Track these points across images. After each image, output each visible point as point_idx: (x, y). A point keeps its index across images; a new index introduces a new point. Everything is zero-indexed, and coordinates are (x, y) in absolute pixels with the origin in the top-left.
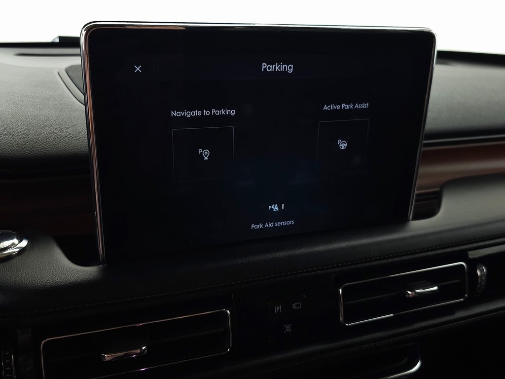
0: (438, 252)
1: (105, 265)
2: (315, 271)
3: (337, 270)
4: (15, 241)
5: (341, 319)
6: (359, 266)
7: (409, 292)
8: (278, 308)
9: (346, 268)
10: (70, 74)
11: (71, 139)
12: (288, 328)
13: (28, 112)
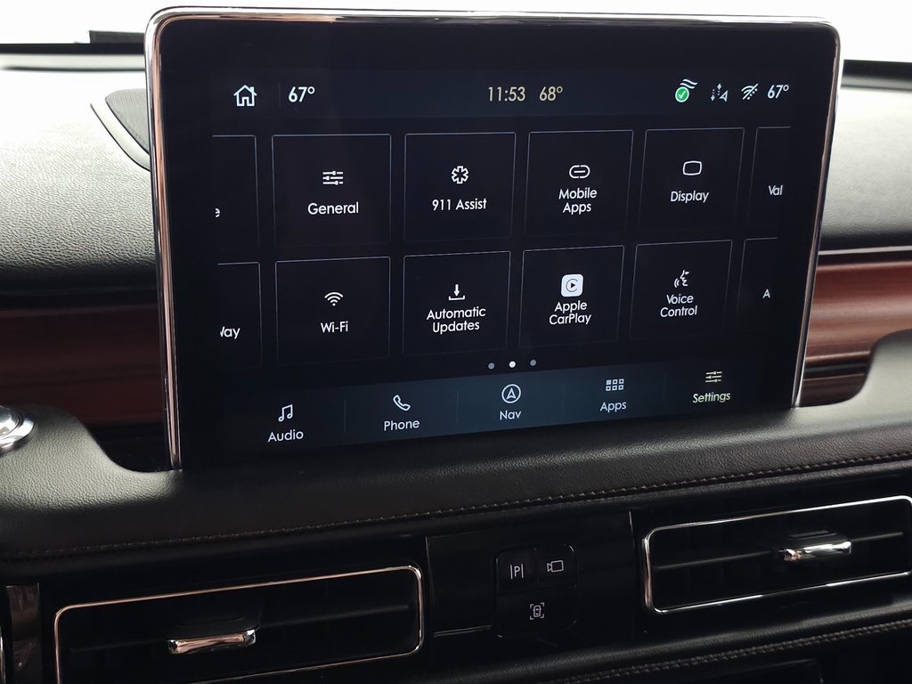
0: (852, 471)
1: (181, 470)
2: (592, 497)
3: (636, 498)
4: (9, 423)
5: (648, 599)
6: (683, 492)
7: (791, 552)
8: (516, 570)
9: (657, 495)
10: (116, 107)
11: (117, 234)
12: (537, 612)
13: (35, 181)
